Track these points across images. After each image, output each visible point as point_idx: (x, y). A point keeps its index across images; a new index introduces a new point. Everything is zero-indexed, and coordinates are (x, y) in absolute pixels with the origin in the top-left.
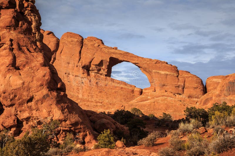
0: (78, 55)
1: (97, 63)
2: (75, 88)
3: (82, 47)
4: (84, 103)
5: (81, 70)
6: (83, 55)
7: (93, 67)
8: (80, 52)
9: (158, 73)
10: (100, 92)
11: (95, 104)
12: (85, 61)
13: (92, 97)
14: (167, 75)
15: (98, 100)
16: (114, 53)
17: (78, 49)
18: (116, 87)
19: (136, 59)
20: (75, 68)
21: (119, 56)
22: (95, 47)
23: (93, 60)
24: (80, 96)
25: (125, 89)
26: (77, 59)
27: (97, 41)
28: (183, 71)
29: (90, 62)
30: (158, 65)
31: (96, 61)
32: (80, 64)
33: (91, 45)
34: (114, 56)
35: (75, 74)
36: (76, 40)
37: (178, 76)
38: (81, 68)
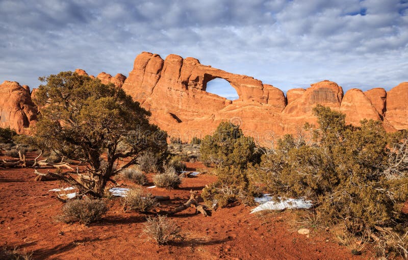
0: (178, 72)
1: (194, 79)
2: (176, 100)
3: (182, 66)
4: (182, 113)
5: (181, 85)
6: (182, 73)
7: (190, 82)
8: (180, 70)
9: (246, 86)
10: (197, 103)
11: (192, 114)
12: (184, 77)
13: (190, 107)
14: (253, 88)
15: (194, 110)
16: (208, 70)
17: (179, 67)
18: (210, 99)
19: (227, 75)
20: (176, 84)
21: (213, 72)
22: (192, 66)
23: (190, 76)
24: (180, 107)
25: (218, 100)
26: (178, 76)
27: (194, 60)
28: (267, 85)
29: (188, 78)
30: (245, 79)
31: (193, 77)
32: (180, 80)
33: (190, 64)
34: (208, 73)
35: (175, 89)
36: (177, 60)
37: (262, 89)
38: (181, 83)
